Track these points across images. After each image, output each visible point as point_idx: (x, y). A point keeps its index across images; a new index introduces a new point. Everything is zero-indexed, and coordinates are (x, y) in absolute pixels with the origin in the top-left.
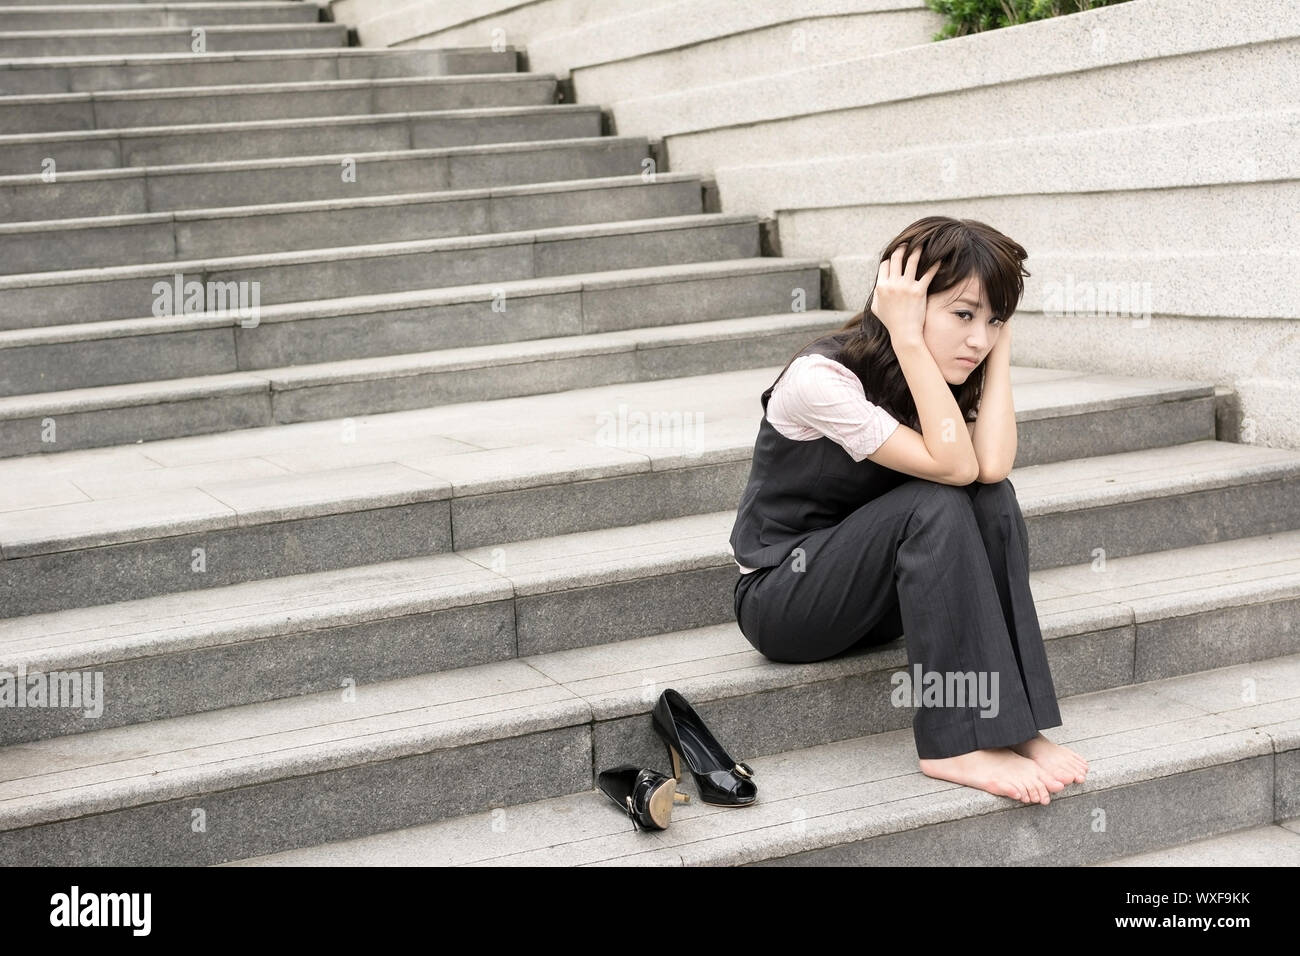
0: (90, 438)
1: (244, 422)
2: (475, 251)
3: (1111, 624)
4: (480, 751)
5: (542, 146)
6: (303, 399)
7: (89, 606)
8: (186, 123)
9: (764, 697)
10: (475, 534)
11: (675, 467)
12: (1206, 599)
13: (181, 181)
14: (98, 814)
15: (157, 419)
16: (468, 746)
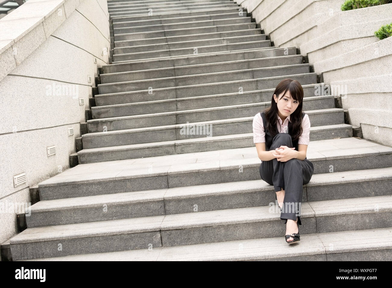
0: (131, 156)
1: (168, 153)
2: (248, 108)
3: (308, 216)
4: (133, 235)
5: (284, 77)
6: (183, 148)
7: (83, 196)
8: (198, 74)
9: (205, 228)
10: (174, 184)
11: (226, 169)
12: (339, 211)
13: (185, 90)
14: (48, 241)
15: (147, 152)
16: (129, 234)
